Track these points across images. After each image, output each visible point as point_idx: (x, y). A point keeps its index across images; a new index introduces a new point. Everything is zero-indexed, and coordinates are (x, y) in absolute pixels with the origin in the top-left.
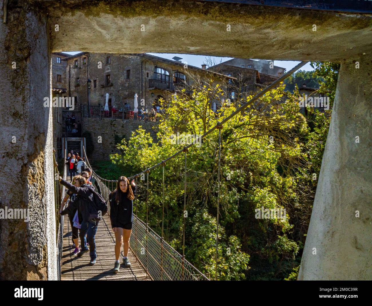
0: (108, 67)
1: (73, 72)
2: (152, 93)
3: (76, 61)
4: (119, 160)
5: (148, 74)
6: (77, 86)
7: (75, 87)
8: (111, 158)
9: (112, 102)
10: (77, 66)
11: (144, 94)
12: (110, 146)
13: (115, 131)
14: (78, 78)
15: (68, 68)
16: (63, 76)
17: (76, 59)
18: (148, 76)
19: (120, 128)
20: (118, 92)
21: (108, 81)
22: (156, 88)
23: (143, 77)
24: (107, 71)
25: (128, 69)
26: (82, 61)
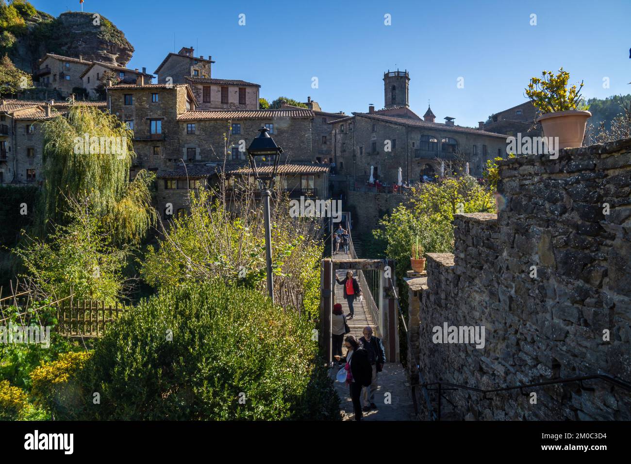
0: (374, 134)
1: (339, 137)
2: (418, 163)
3: (342, 125)
4: (381, 235)
5: (413, 143)
6: (343, 151)
7: (341, 152)
8: (374, 233)
9: (379, 171)
10: (343, 131)
11: (409, 164)
12: (374, 220)
13: (379, 205)
14: (344, 144)
15: (334, 132)
16: (328, 137)
17: (342, 123)
18: (413, 146)
19: (383, 202)
20: (384, 161)
21: (374, 149)
22: (422, 158)
23: (409, 148)
24: (373, 139)
25: (394, 139)
26: (348, 127)
